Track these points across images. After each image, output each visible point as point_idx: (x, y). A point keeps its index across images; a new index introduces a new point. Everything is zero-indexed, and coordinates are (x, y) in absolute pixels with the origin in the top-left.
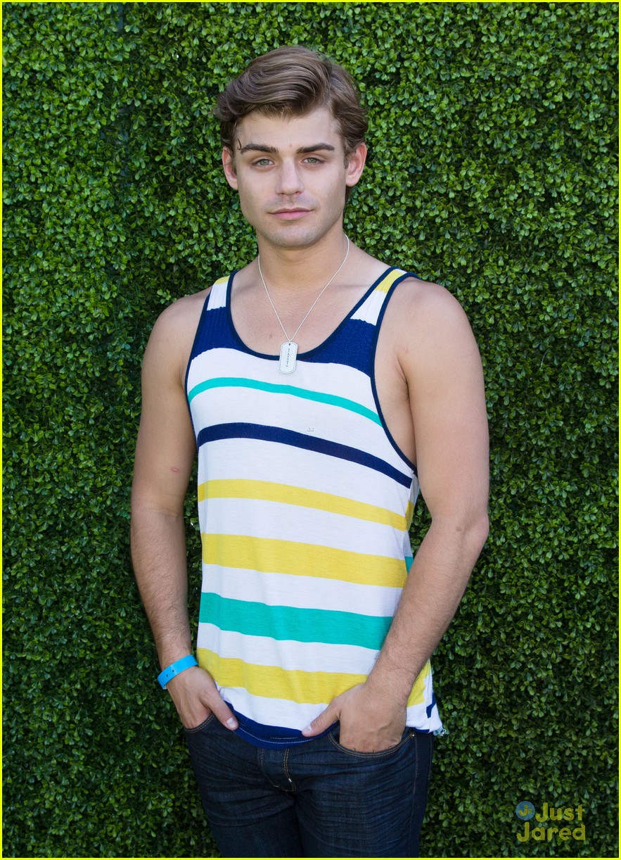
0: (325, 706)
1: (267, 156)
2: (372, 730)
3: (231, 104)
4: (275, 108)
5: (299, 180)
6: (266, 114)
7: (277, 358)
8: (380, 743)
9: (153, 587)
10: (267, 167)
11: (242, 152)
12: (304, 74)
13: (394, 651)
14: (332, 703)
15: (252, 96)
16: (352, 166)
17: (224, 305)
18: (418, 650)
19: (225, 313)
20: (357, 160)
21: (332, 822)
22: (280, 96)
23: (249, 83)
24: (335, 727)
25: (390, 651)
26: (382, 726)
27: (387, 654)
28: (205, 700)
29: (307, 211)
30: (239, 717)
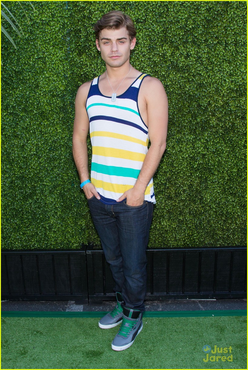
0: (122, 194)
1: (108, 41)
2: (135, 200)
3: (98, 27)
4: (110, 27)
5: (117, 48)
6: (108, 29)
7: (111, 97)
8: (137, 204)
9: (78, 161)
10: (108, 44)
11: (101, 40)
12: (118, 18)
14: (124, 193)
15: (103, 24)
16: (132, 44)
17: (97, 84)
18: (148, 178)
19: (97, 86)
20: (133, 42)
21: (124, 225)
22: (111, 24)
23: (103, 21)
24: (125, 200)
26: (137, 199)
27: (139, 180)
28: (92, 191)
29: (120, 56)
30: (101, 196)
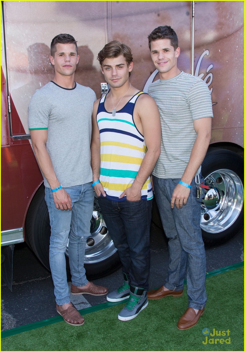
1: (109, 67)
2: (133, 196)
5: (117, 73)
7: (112, 113)
13: (138, 179)
16: (130, 67)
17: (104, 102)
18: (144, 179)
20: (131, 66)
25: (137, 179)
27: (136, 179)
28: (100, 190)
29: (119, 79)
30: (106, 194)
